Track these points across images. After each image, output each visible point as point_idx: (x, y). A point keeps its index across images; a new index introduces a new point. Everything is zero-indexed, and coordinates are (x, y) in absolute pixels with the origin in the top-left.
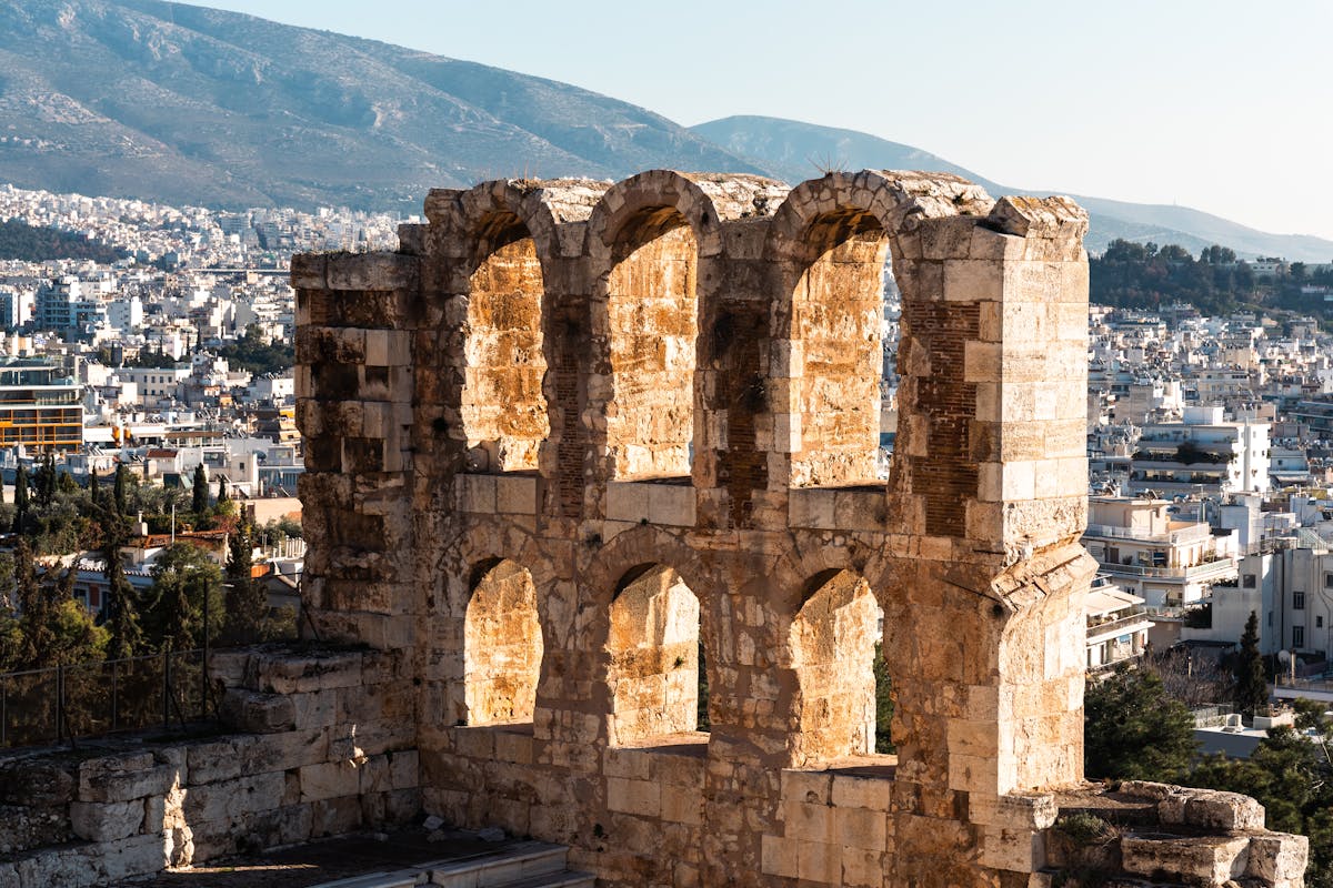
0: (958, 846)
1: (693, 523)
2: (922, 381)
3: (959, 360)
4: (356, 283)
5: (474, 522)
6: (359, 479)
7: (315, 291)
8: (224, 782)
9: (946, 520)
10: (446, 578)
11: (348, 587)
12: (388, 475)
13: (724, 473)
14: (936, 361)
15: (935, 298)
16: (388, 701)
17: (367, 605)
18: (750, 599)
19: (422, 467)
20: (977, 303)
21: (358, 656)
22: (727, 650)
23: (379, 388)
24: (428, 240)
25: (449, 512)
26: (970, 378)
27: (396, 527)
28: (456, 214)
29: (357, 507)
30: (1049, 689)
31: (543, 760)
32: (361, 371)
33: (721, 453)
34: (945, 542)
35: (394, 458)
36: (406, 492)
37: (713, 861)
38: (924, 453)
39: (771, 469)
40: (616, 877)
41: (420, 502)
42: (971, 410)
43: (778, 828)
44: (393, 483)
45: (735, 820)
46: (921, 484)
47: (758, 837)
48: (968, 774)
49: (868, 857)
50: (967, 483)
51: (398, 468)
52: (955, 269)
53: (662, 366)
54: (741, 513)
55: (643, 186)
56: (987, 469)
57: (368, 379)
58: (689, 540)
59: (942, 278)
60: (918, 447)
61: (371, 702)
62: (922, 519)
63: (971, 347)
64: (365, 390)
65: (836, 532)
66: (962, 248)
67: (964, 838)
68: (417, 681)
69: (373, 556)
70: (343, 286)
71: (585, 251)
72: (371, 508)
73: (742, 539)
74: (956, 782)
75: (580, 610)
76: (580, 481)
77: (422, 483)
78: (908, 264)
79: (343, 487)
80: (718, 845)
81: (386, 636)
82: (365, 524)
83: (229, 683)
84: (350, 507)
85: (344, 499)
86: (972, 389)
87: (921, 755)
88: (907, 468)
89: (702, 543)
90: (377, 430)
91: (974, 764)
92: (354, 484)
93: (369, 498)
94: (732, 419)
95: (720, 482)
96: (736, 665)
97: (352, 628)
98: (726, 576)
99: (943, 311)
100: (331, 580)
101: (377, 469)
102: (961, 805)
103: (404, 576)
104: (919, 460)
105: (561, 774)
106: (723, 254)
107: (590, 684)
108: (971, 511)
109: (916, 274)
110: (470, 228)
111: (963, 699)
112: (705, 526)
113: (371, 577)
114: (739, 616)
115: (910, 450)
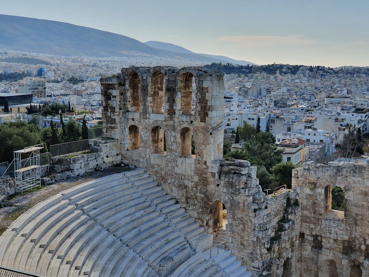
0: (205, 169)
1: (164, 120)
2: (199, 99)
3: (205, 96)
4: (111, 83)
5: (129, 119)
6: (112, 113)
7: (104, 84)
8: (93, 160)
9: (203, 120)
10: (125, 128)
11: (110, 129)
12: (116, 112)
13: (169, 113)
14: (202, 96)
15: (202, 86)
16: (116, 147)
17: (113, 132)
18: (173, 132)
19: (121, 111)
20: (208, 87)
21: (112, 140)
22: (169, 139)
23: (115, 99)
24: (122, 76)
25: (125, 118)
26: (207, 98)
27: (117, 120)
28: (126, 72)
29: (111, 117)
30: (218, 145)
31: (141, 156)
32: (112, 97)
33: (168, 109)
34: (203, 123)
36: (119, 115)
37: (167, 171)
38: (200, 110)
39: (176, 112)
40: (152, 173)
41: (121, 116)
42: (207, 104)
43: (177, 166)
44: (117, 113)
45: (170, 165)
46: (199, 114)
47: (174, 167)
48: (206, 158)
49: (191, 170)
50: (207, 114)
51: (118, 111)
52: (205, 82)
53: (158, 96)
54: (171, 119)
55: (156, 68)
56: (210, 113)
57: (113, 97)
58: (163, 122)
59: (203, 83)
60: (199, 109)
61: (114, 147)
62: (199, 120)
63: (207, 94)
64: (112, 99)
65: (186, 122)
66: (206, 79)
67: (206, 167)
68: (121, 144)
69: (114, 125)
70: (108, 83)
71: (147, 78)
72: (114, 117)
73: (171, 123)
74: (205, 159)
75: (146, 133)
76: (146, 113)
77: (121, 113)
78: (197, 81)
79: (109, 114)
80: (168, 169)
81: (117, 137)
82: (113, 120)
83: (92, 144)
84: (110, 117)
85: (109, 116)
86: (207, 100)
87: (199, 155)
88: (197, 112)
89: (165, 123)
90: (115, 105)
91: (208, 157)
92: (111, 113)
93: (113, 116)
94: (170, 104)
95: (168, 114)
96: (171, 141)
97: (111, 136)
98: (169, 128)
99: (202, 89)
100: (107, 128)
101: (114, 111)
102: (205, 163)
103: (119, 128)
104: (199, 111)
105: (143, 158)
106: (169, 79)
107: (148, 144)
108: (207, 119)
109: (199, 83)
110: (129, 74)
111: (206, 146)
113: (113, 128)
114: (171, 134)
115: (198, 109)
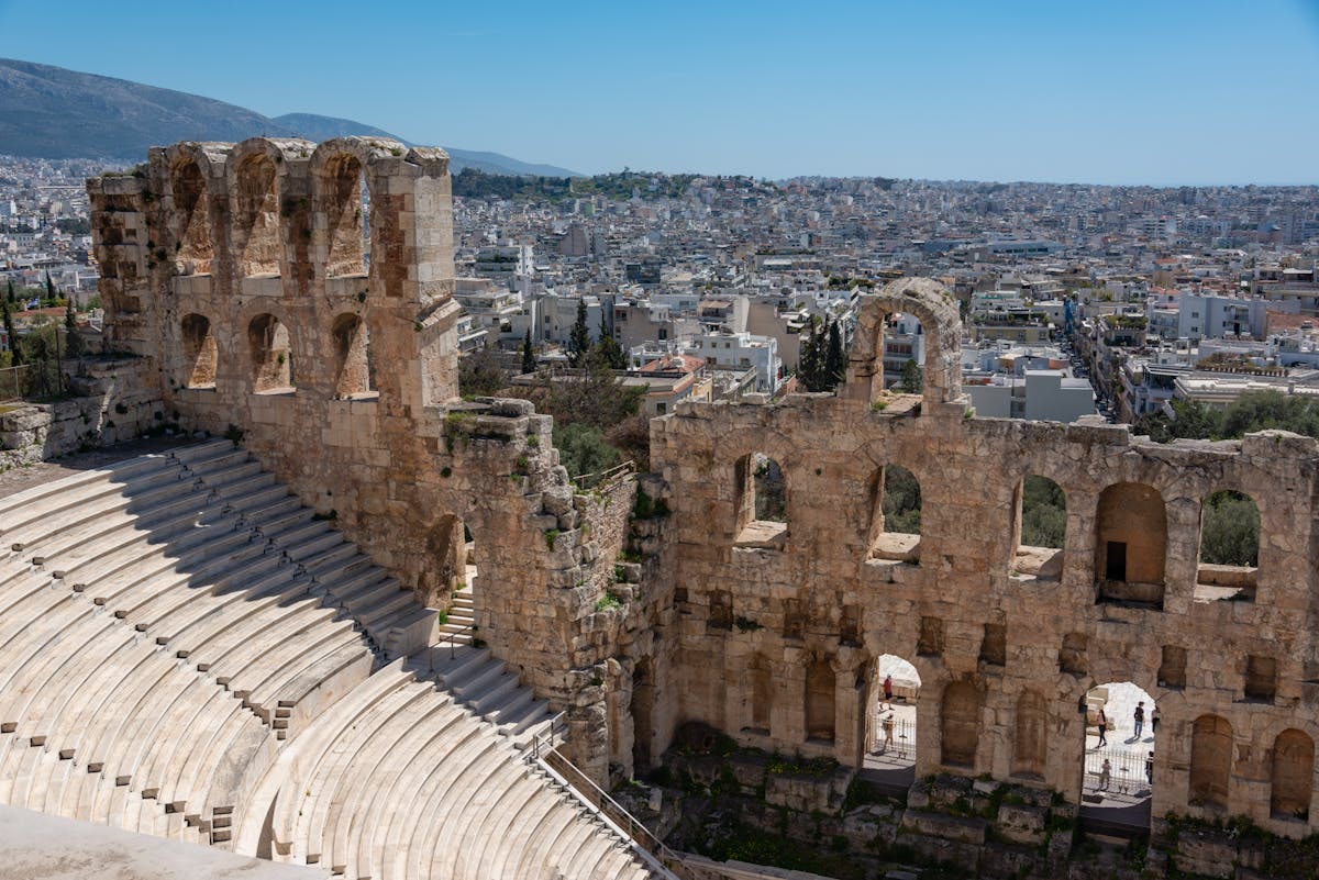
0: (407, 428)
1: (282, 295)
2: (381, 229)
3: (397, 220)
4: (118, 191)
5: (181, 298)
6: (126, 280)
7: (98, 195)
8: (73, 419)
9: (394, 290)
10: (170, 323)
11: (125, 329)
12: (140, 278)
13: (296, 273)
14: (387, 220)
15: (385, 193)
16: (148, 380)
17: (134, 337)
18: (310, 328)
19: (156, 274)
20: (403, 195)
21: (132, 360)
22: (301, 350)
23: (132, 239)
24: (151, 171)
25: (171, 293)
26: (401, 228)
27: (145, 303)
28: (163, 159)
29: (126, 293)
30: (443, 359)
31: (221, 402)
32: (124, 232)
33: (293, 264)
34: (395, 299)
35: (142, 270)
36: (149, 286)
37: (301, 440)
38: (384, 261)
39: (316, 270)
40: (258, 450)
41: (156, 290)
42: (403, 242)
43: (329, 425)
44: (143, 281)
45: (309, 423)
46: (383, 275)
47: (320, 429)
48: (410, 398)
49: (369, 435)
50: (403, 273)
51: (144, 274)
52: (393, 180)
53: (264, 226)
54: (303, 290)
55: (250, 144)
56: (411, 268)
57: (127, 235)
58: (281, 302)
59: (387, 185)
60: (381, 258)
61: (140, 380)
62: (384, 289)
63: (401, 214)
64: (125, 240)
65: (347, 297)
66: (395, 171)
67: (409, 425)
68: (161, 370)
69: (136, 315)
70: (111, 193)
71: (225, 175)
72: (133, 294)
73: (305, 302)
74: (405, 401)
75: (234, 335)
76: (230, 278)
77: (156, 281)
78: (372, 178)
79: (119, 284)
80: (303, 434)
81: (147, 350)
82: (131, 300)
83: (72, 375)
84: (123, 292)
85: (120, 290)
86: (403, 233)
87: (389, 391)
88: (376, 267)
89: (287, 303)
90: (133, 258)
91: (412, 393)
92: (124, 283)
93: (131, 289)
94: (297, 248)
95: (294, 276)
96: (305, 355)
97: (129, 347)
98: (298, 318)
99: (388, 199)
100: (116, 327)
101: (134, 275)
102: (408, 412)
103: (151, 324)
104: (380, 264)
105: (230, 407)
106: (289, 175)
107: (240, 367)
108: (405, 285)
109: (376, 182)
110: (171, 165)
111: (406, 364)
112: (287, 297)
113: (135, 325)
114: (306, 335)
115: (377, 259)
